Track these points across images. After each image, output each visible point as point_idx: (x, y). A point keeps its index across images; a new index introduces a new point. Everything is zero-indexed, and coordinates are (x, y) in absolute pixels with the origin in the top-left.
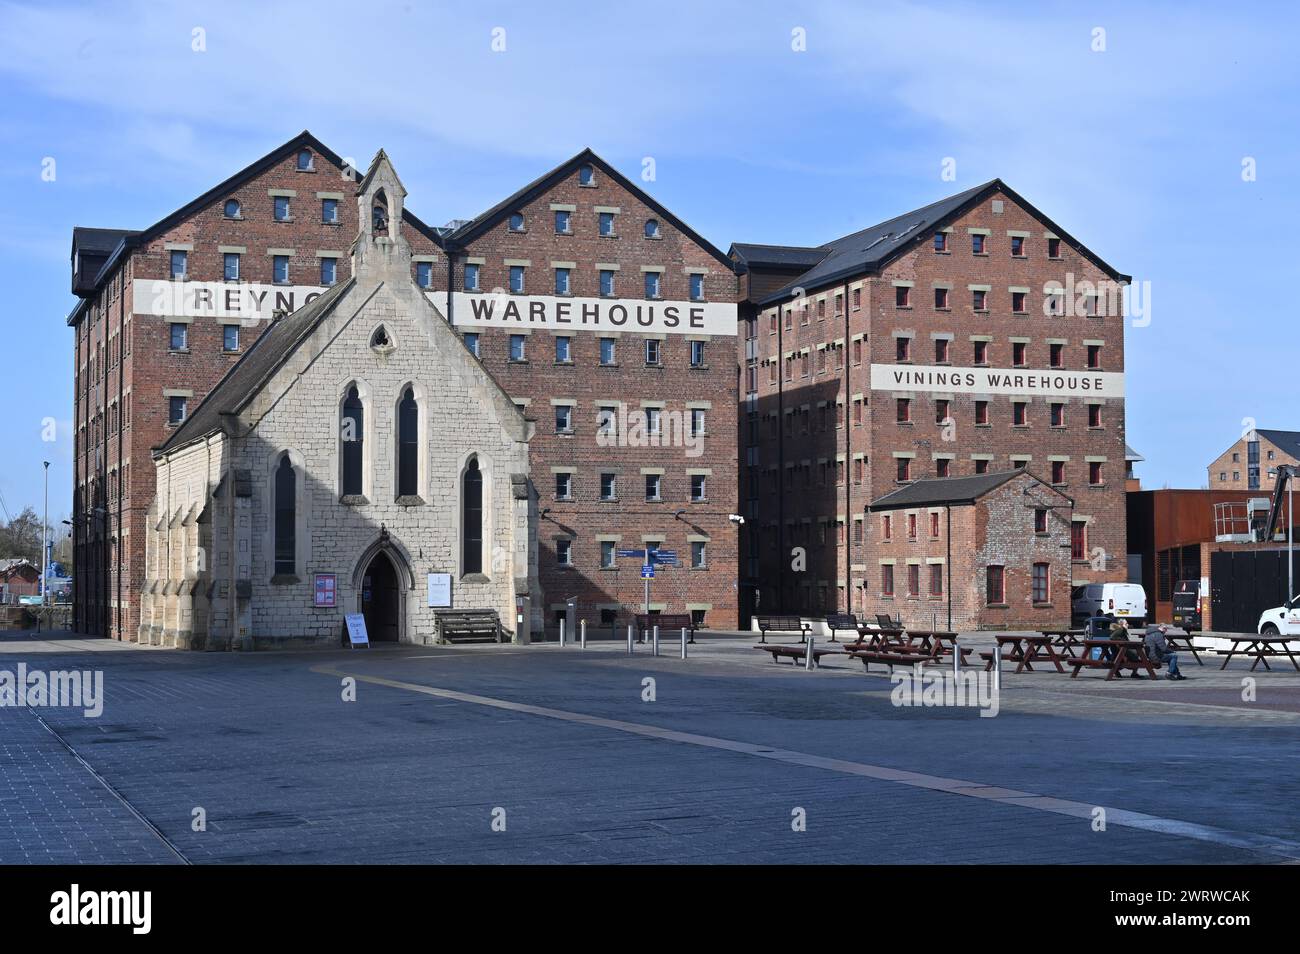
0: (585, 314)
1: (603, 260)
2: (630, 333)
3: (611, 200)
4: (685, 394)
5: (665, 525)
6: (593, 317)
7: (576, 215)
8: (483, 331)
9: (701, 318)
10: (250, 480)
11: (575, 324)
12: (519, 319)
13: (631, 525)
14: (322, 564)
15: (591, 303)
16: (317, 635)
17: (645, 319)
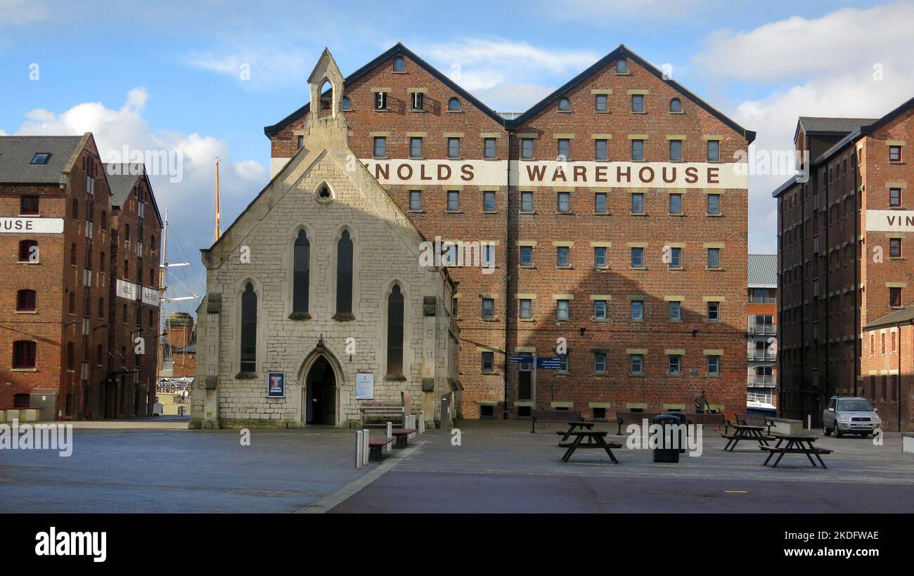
0: (619, 174)
1: (635, 131)
2: (657, 188)
3: (641, 84)
4: (703, 237)
5: (685, 342)
6: (626, 177)
7: (612, 97)
8: (536, 190)
9: (717, 176)
10: (220, 300)
11: (611, 182)
12: (565, 180)
13: (656, 341)
14: (274, 365)
15: (624, 166)
16: (270, 419)
17: (669, 177)
